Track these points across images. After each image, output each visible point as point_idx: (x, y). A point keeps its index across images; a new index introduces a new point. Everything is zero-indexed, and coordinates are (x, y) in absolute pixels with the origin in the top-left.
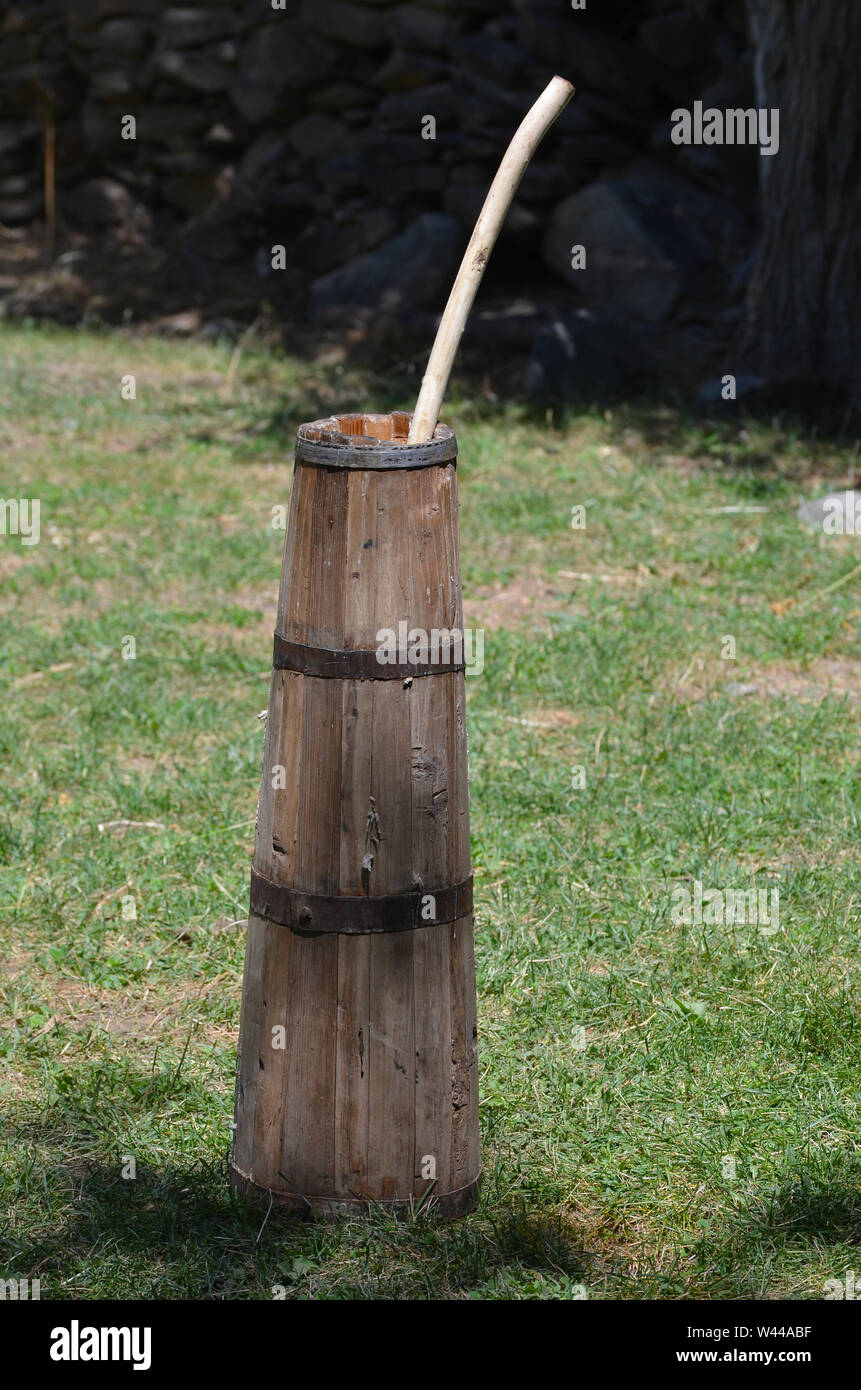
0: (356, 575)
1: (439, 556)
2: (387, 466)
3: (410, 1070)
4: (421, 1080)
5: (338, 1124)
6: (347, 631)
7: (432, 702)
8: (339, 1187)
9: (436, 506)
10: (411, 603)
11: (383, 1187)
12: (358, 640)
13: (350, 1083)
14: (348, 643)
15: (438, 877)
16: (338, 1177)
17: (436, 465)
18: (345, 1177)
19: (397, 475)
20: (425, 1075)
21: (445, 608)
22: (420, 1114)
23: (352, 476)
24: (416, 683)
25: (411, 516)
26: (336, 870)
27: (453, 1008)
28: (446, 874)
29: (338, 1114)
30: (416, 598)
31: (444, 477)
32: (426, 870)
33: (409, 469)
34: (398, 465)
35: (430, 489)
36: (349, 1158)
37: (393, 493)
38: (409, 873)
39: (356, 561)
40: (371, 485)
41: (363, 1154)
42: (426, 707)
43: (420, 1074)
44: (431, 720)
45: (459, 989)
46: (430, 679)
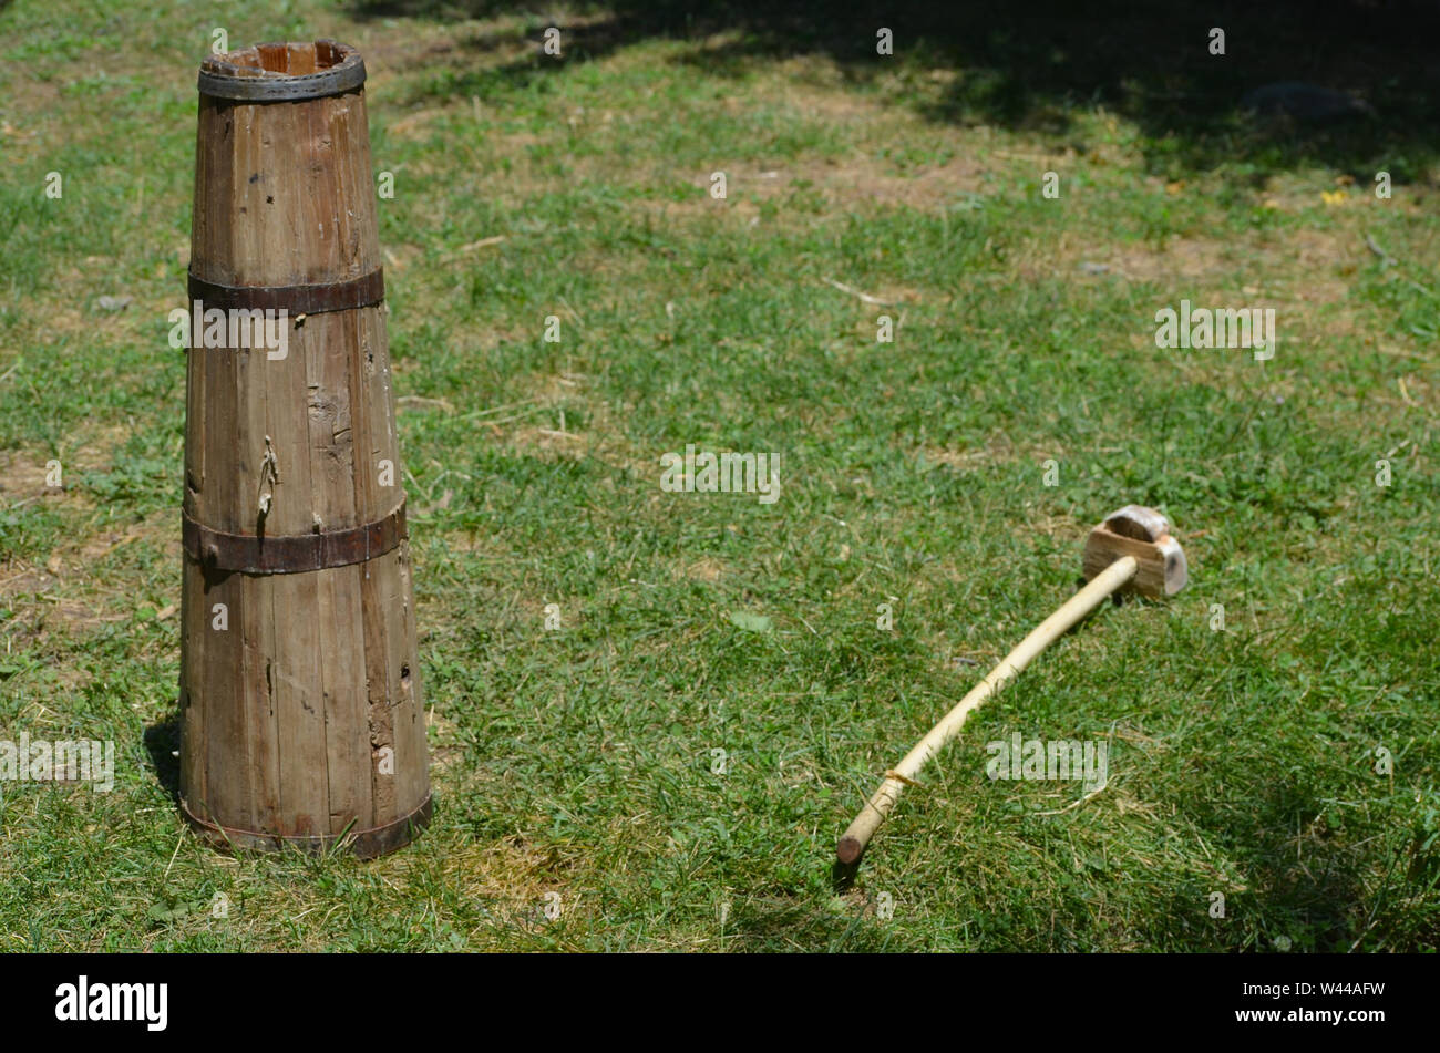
0: (244, 210)
1: (333, 191)
2: (270, 97)
3: (318, 713)
4: (331, 720)
5: (251, 761)
6: (237, 267)
7: (329, 340)
8: (255, 821)
9: (327, 138)
10: (301, 239)
11: (298, 825)
12: (248, 276)
13: (260, 721)
14: (239, 279)
15: (344, 517)
16: (254, 811)
17: (327, 96)
18: (260, 813)
19: (282, 107)
20: (336, 715)
21: (341, 243)
22: (332, 754)
23: (238, 110)
24: (310, 321)
25: (298, 148)
26: (236, 508)
27: (366, 649)
28: (353, 515)
29: (251, 749)
30: (307, 233)
31: (341, 109)
32: (329, 510)
33: (295, 101)
34: (282, 97)
35: (320, 121)
36: (264, 794)
37: (279, 126)
38: (310, 514)
39: (243, 198)
40: (256, 118)
41: (276, 791)
42: (323, 345)
43: (330, 715)
44: (328, 358)
45: (375, 629)
46: (326, 316)
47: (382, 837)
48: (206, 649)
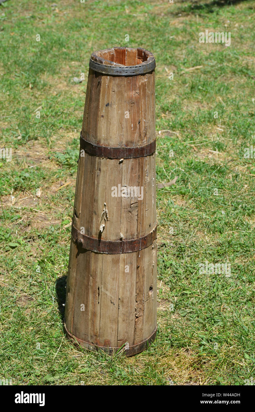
0: (103, 116)
1: (138, 112)
2: (116, 74)
3: (116, 305)
4: (121, 308)
5: (90, 318)
6: (98, 138)
7: (132, 169)
8: (89, 339)
9: (138, 91)
10: (124, 130)
11: (105, 343)
12: (102, 142)
13: (94, 305)
14: (99, 142)
15: (132, 235)
16: (89, 336)
17: (139, 75)
18: (92, 337)
19: (120, 78)
20: (123, 306)
21: (140, 132)
22: (120, 320)
23: (103, 77)
24: (125, 161)
25: (126, 95)
26: (91, 227)
27: (137, 283)
28: (136, 234)
29: (90, 314)
30: (127, 127)
31: (144, 80)
32: (127, 232)
33: (126, 76)
34: (121, 74)
35: (136, 84)
36: (93, 330)
37: (119, 86)
38: (119, 233)
39: (103, 112)
40: (110, 81)
41: (98, 330)
42: (129, 170)
43: (120, 306)
44: (131, 176)
45: (141, 276)
46: (131, 160)
47: (136, 348)
48: (76, 275)
